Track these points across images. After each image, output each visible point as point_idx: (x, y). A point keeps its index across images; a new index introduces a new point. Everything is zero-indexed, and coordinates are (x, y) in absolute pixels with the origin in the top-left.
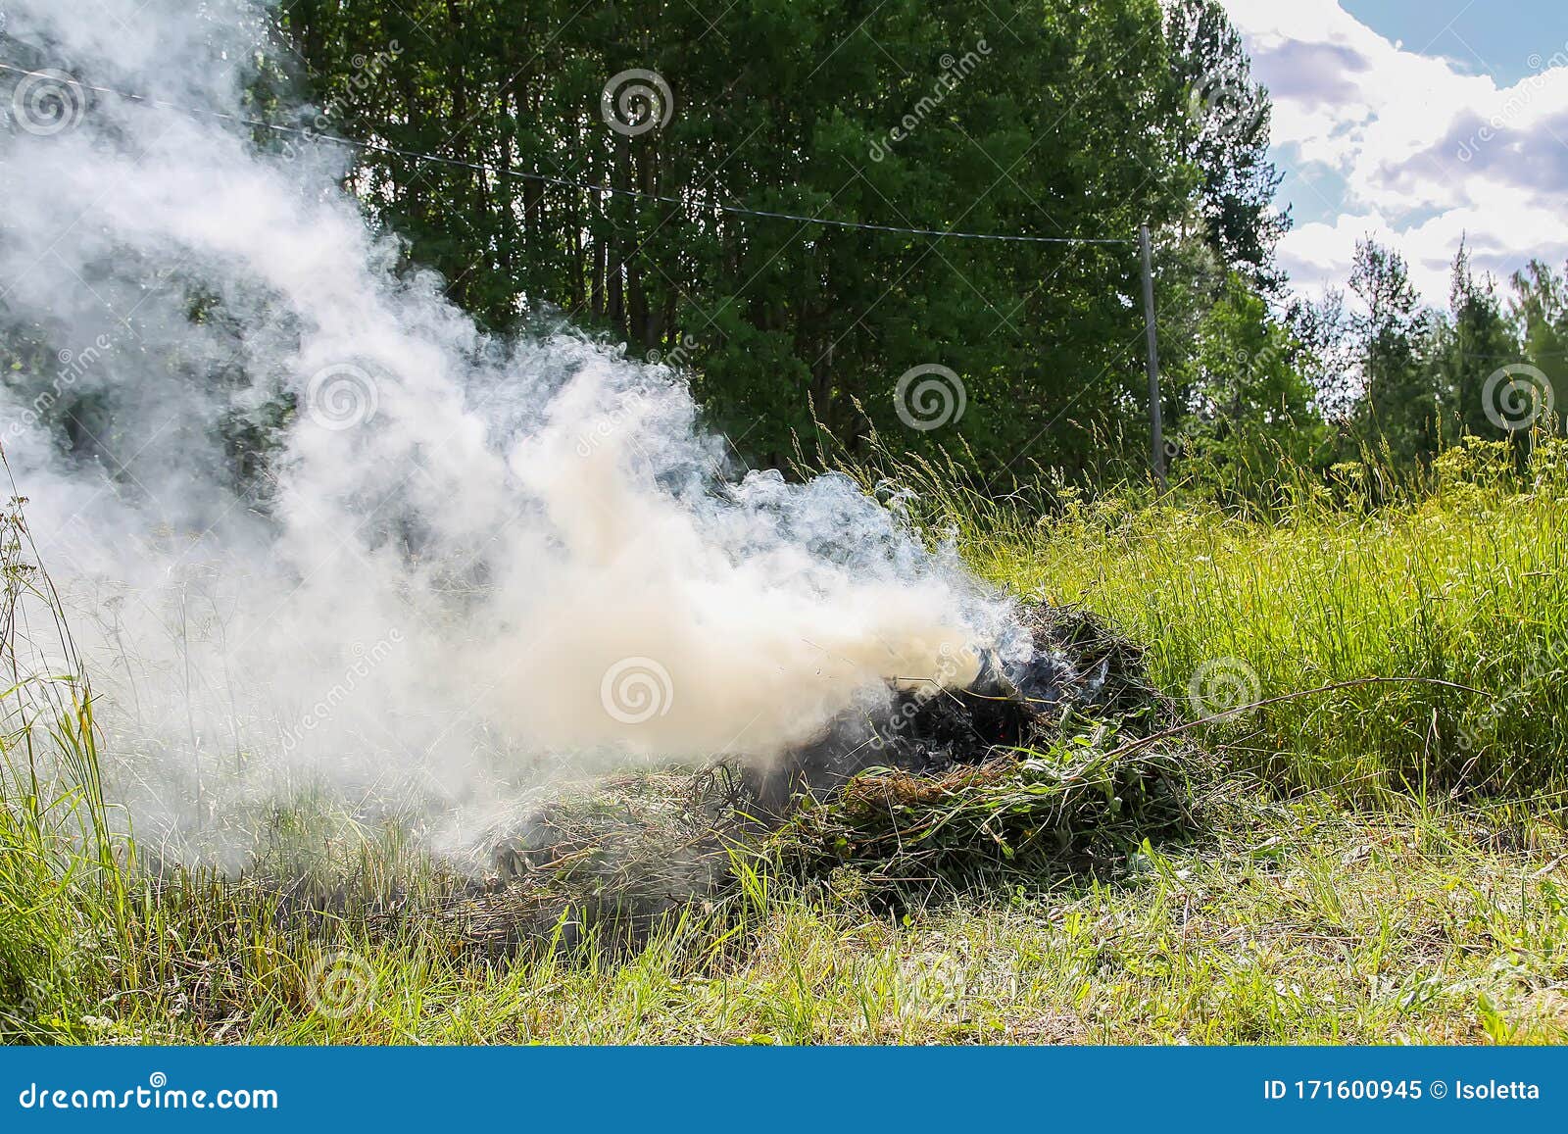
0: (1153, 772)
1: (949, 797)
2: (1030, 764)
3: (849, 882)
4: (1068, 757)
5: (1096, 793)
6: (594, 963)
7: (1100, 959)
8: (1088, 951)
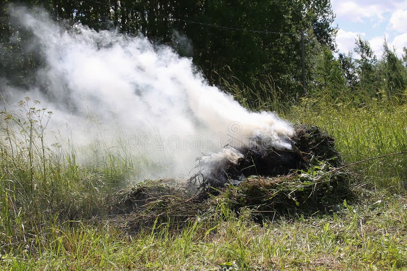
0: (340, 178)
1: (277, 186)
2: (302, 175)
3: (247, 212)
4: (315, 173)
5: (325, 185)
6: (166, 237)
7: (337, 238)
8: (333, 236)
